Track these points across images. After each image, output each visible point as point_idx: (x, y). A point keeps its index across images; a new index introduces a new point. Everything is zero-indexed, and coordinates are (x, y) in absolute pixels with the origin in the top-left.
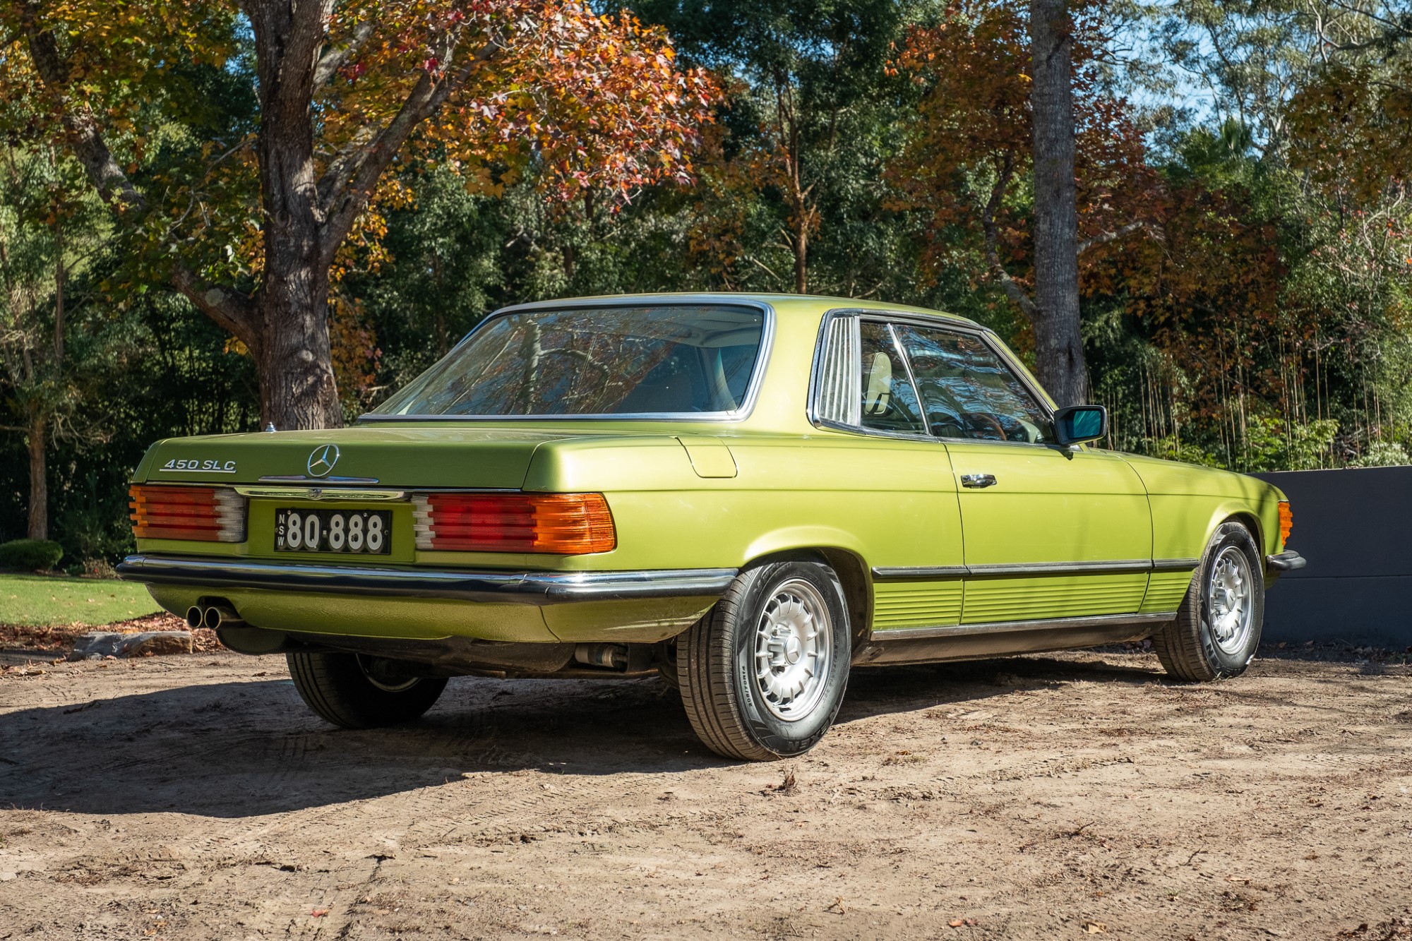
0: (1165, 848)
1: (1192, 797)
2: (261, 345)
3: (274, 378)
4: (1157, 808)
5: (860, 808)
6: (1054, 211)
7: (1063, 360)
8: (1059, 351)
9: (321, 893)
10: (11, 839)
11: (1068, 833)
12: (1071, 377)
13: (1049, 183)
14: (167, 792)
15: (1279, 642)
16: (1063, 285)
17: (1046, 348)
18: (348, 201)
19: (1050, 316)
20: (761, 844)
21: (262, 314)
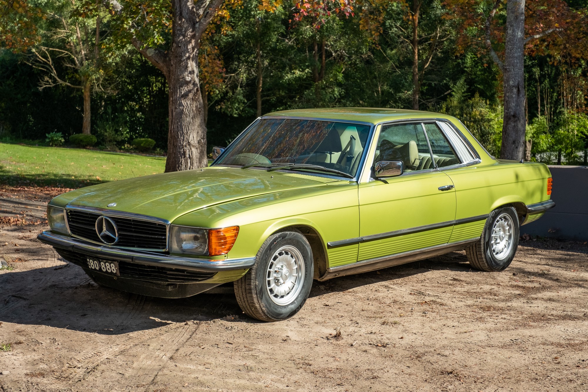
0: (486, 383)
1: (506, 353)
2: (169, 74)
3: (174, 88)
4: (489, 359)
5: (364, 351)
6: (515, 25)
7: (515, 90)
8: (513, 86)
9: (130, 388)
10: (15, 346)
11: (447, 372)
12: (518, 98)
13: (513, 12)
14: (83, 322)
15: (584, 241)
16: (517, 58)
17: (508, 85)
18: (208, 13)
19: (510, 71)
20: (318, 369)
21: (170, 60)
